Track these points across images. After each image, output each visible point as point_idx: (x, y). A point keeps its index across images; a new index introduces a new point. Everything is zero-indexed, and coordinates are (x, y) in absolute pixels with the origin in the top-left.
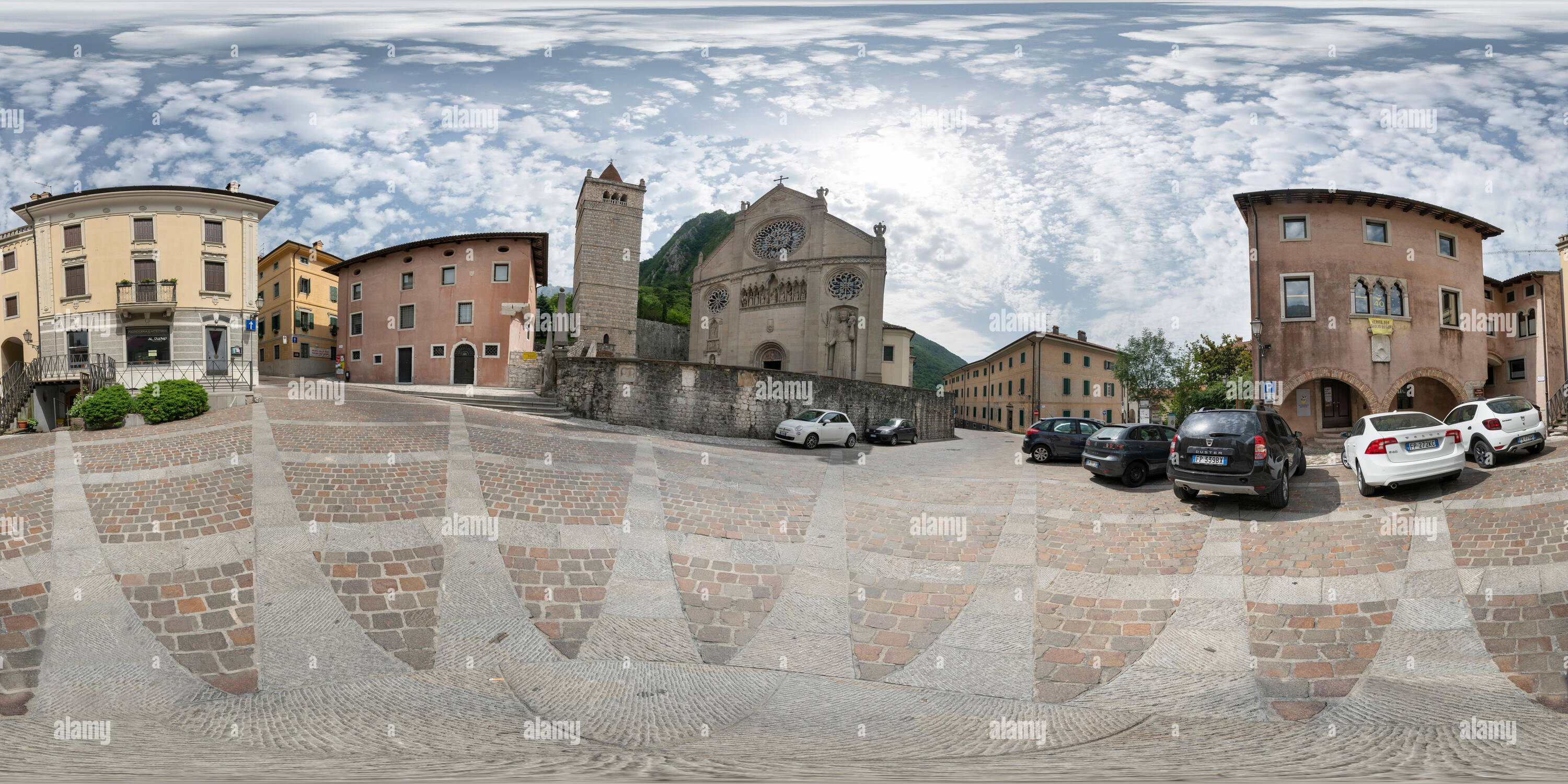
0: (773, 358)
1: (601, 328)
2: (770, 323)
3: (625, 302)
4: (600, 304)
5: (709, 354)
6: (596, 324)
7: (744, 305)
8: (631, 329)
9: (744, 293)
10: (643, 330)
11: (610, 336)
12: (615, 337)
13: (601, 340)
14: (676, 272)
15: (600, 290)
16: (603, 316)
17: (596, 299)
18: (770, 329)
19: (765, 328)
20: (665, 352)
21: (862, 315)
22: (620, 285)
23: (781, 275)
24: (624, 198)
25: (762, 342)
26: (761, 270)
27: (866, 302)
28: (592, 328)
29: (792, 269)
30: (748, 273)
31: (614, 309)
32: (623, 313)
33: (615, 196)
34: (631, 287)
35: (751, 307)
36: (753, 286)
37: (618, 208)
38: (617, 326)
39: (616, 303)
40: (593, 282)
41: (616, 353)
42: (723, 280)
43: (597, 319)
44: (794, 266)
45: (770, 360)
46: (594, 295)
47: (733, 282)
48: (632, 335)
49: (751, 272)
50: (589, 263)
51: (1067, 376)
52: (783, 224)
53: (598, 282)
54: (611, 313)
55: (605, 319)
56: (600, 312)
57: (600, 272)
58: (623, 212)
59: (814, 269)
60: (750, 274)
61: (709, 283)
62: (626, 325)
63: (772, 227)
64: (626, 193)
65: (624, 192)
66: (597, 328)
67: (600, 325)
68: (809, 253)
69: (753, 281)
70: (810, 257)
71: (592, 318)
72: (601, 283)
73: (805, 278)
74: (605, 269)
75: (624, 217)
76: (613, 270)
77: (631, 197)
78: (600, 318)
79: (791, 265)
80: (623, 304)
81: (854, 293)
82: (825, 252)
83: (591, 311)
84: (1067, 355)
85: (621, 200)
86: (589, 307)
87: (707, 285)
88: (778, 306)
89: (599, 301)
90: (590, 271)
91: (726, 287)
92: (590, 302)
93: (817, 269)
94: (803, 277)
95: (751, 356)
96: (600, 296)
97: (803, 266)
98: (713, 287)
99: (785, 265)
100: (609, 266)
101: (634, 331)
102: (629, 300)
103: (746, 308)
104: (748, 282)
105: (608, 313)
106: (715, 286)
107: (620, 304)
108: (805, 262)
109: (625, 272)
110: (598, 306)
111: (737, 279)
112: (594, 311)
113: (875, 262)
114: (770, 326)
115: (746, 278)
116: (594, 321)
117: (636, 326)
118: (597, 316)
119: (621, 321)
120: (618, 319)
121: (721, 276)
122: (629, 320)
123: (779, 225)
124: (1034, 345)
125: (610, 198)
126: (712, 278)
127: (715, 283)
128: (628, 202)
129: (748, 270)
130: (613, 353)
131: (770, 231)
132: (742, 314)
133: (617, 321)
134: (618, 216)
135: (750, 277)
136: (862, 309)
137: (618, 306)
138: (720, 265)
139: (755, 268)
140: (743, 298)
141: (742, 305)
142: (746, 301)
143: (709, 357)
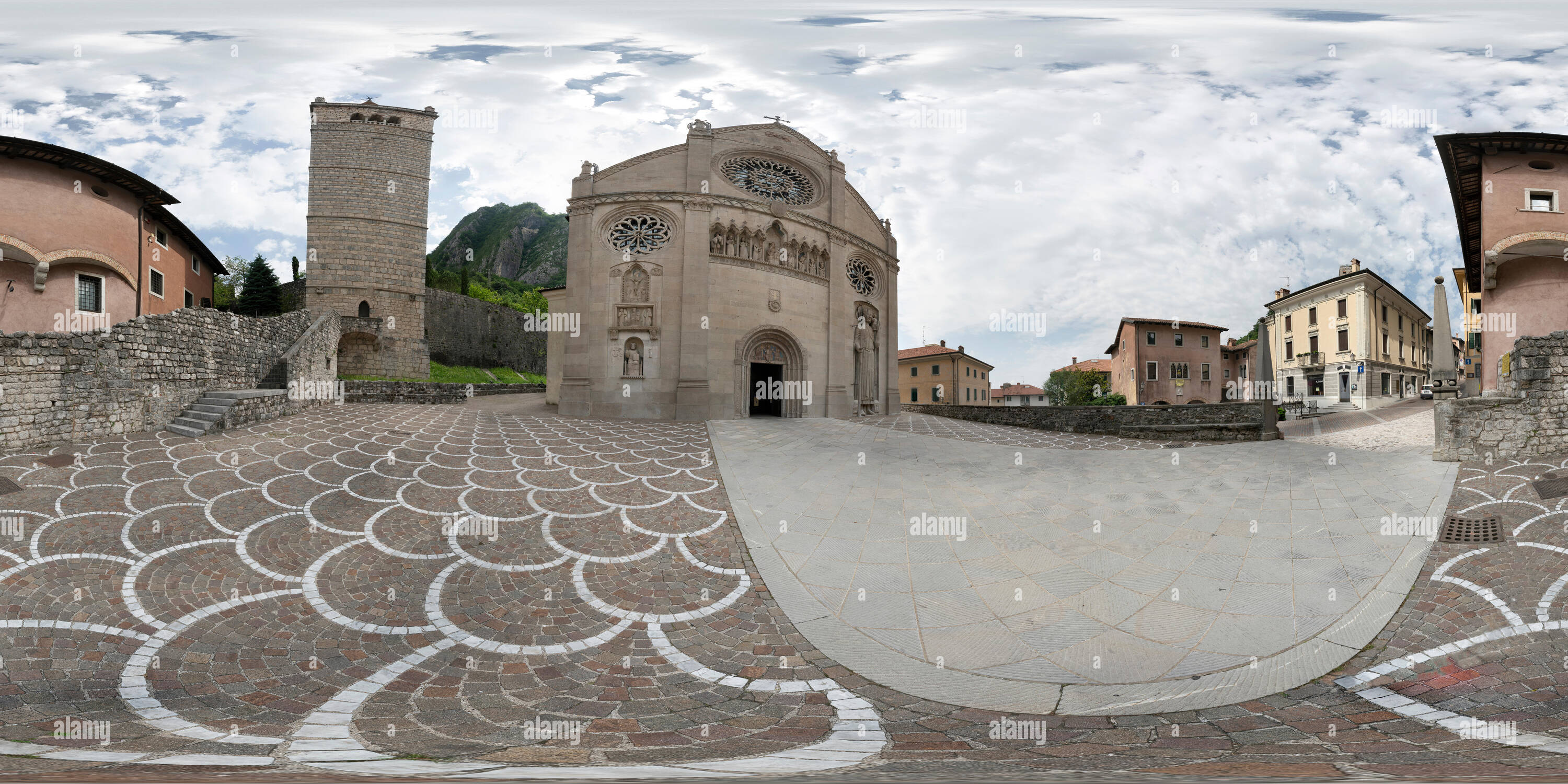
0: (770, 357)
1: (353, 290)
3: (402, 245)
4: (350, 248)
5: (624, 337)
6: (343, 284)
7: (717, 251)
8: (415, 291)
9: (716, 230)
10: (434, 304)
11: (371, 304)
12: (380, 304)
13: (354, 311)
15: (348, 225)
16: (356, 268)
17: (342, 239)
18: (774, 307)
19: (764, 304)
20: (469, 341)
21: (882, 320)
22: (392, 220)
23: (790, 228)
24: (394, 121)
25: (761, 326)
26: (756, 207)
27: (884, 305)
28: (334, 290)
29: (807, 228)
30: (728, 203)
31: (378, 257)
32: (398, 263)
33: (374, 118)
34: (413, 223)
35: (734, 259)
36: (739, 225)
37: (382, 128)
38: (386, 287)
39: (383, 246)
40: (335, 214)
41: (386, 338)
42: (662, 201)
43: (343, 273)
44: (811, 224)
45: (763, 362)
46: (338, 235)
47: (691, 207)
48: (417, 304)
49: (734, 203)
50: (325, 189)
51: (968, 386)
52: (779, 167)
53: (344, 215)
54: (373, 263)
55: (360, 273)
56: (349, 262)
57: (347, 201)
58: (393, 132)
59: (838, 242)
60: (732, 207)
61: (621, 200)
62: (404, 285)
63: (761, 163)
64: (398, 116)
65: (394, 114)
66: (344, 291)
67: (350, 284)
68: (830, 218)
69: (737, 218)
70: (833, 223)
71: (333, 272)
72: (351, 215)
73: (827, 248)
74: (358, 196)
75: (395, 137)
76: (374, 197)
77: (408, 119)
78: (348, 273)
79: (808, 221)
80: (397, 248)
81: (869, 289)
82: (847, 226)
83: (332, 261)
84: (968, 369)
85: (388, 121)
86: (327, 254)
87: (615, 203)
88: (786, 272)
89: (349, 243)
90: (328, 199)
91: (665, 213)
92: (328, 245)
93: (842, 243)
94: (824, 245)
95: (737, 349)
96: (350, 235)
97: (823, 231)
98: (629, 209)
99: (799, 219)
100: (367, 191)
101: (418, 299)
102: (410, 242)
103: (723, 258)
104: (726, 217)
105: (367, 263)
106: (636, 208)
107: (392, 247)
108: (828, 228)
109: (400, 200)
110: (346, 251)
111: (701, 205)
112: (337, 261)
113: (892, 264)
114: (775, 302)
115: (722, 209)
116: (338, 278)
117: (423, 292)
118: (344, 268)
119: (393, 277)
120: (387, 273)
121: (658, 193)
122: (410, 276)
123: (772, 165)
124: (953, 361)
125: (366, 120)
126: (632, 193)
127: (638, 201)
128: (402, 124)
129: (729, 199)
130: (377, 337)
131: (757, 166)
132: (712, 265)
133: (386, 276)
134: (383, 136)
135: (731, 211)
136: (882, 313)
137: (386, 251)
138: (649, 179)
139: (744, 201)
140: (716, 240)
141: (711, 249)
142: (722, 247)
143: (624, 343)
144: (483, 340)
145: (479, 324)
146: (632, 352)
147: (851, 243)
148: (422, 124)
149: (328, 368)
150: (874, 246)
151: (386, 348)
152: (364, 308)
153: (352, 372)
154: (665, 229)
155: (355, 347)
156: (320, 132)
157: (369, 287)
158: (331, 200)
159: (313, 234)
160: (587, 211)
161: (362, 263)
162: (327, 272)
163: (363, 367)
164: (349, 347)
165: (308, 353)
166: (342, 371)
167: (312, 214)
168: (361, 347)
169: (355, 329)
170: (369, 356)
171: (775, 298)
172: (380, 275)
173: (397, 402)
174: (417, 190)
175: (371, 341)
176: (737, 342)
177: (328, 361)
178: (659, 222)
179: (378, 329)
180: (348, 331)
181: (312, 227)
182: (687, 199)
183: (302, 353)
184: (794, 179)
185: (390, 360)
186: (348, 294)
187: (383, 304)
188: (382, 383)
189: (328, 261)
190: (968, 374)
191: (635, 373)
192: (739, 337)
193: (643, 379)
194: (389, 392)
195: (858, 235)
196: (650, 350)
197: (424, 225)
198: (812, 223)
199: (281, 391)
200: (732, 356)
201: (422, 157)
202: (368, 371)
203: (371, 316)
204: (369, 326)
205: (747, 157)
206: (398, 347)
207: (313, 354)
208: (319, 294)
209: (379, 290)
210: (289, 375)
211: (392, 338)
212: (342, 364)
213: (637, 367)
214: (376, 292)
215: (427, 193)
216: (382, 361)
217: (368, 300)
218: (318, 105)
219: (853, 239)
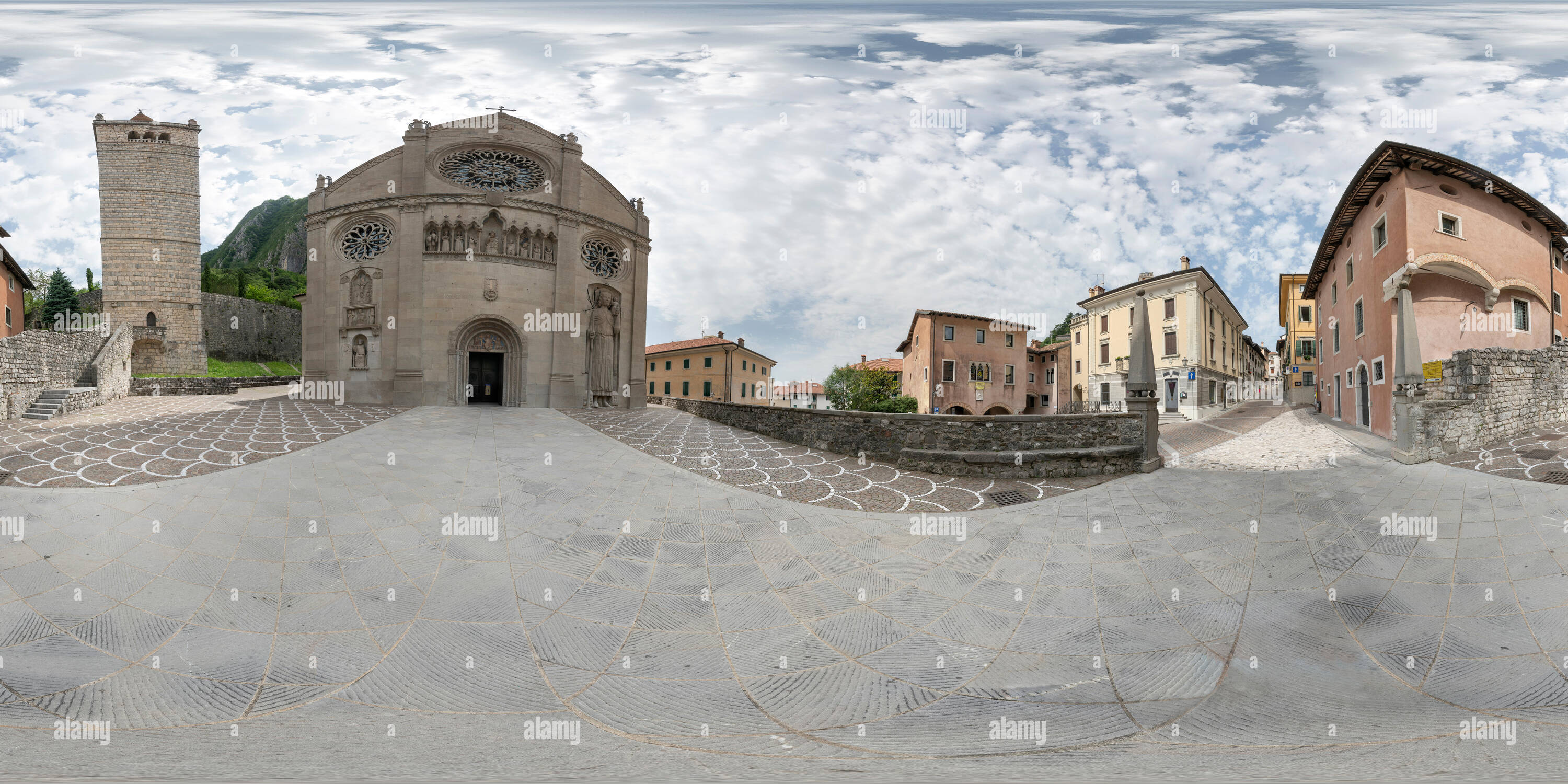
0: (489, 346)
1: (141, 303)
2: (491, 285)
3: (180, 261)
4: (138, 266)
5: (352, 335)
6: (133, 298)
7: (430, 249)
8: (193, 301)
9: (431, 228)
10: (212, 308)
11: (157, 314)
12: (166, 315)
13: (143, 322)
14: (244, 259)
15: (135, 245)
16: (143, 284)
17: (130, 258)
18: (490, 296)
19: (480, 293)
20: (246, 339)
21: (625, 305)
22: (170, 238)
23: (509, 216)
24: (164, 137)
25: (475, 316)
26: (469, 200)
27: (630, 288)
28: (126, 303)
29: (531, 213)
30: (441, 201)
31: (161, 273)
32: (178, 277)
33: (148, 136)
34: (189, 240)
35: (448, 254)
36: (452, 220)
37: (155, 146)
38: (169, 298)
39: (165, 263)
40: (123, 236)
41: (169, 342)
42: (381, 208)
43: (133, 288)
44: (535, 208)
45: (483, 350)
46: (126, 254)
47: (405, 210)
48: (195, 312)
49: (447, 199)
50: (114, 211)
51: (744, 381)
52: (503, 156)
53: (131, 236)
54: (157, 279)
55: (147, 288)
56: (137, 278)
57: (133, 222)
58: (165, 150)
59: (568, 223)
60: (446, 203)
61: (347, 211)
62: (184, 296)
63: (482, 155)
64: (168, 132)
65: (164, 130)
66: (134, 304)
67: (139, 298)
68: (559, 200)
69: (451, 213)
70: (563, 205)
71: (124, 288)
72: (137, 236)
73: (554, 230)
74: (141, 217)
75: (168, 156)
76: (155, 217)
77: (176, 135)
78: (138, 288)
79: (530, 206)
80: (176, 264)
81: (612, 272)
82: (582, 207)
83: (123, 278)
84: (745, 363)
85: (159, 139)
86: (119, 272)
87: (342, 215)
88: (504, 260)
89: (136, 262)
90: (117, 221)
91: (385, 220)
92: (120, 264)
93: (574, 225)
94: (551, 228)
95: (450, 340)
96: (137, 255)
97: (550, 214)
98: (355, 219)
99: (520, 205)
100: (148, 212)
101: (196, 307)
102: (187, 258)
103: (436, 254)
104: (438, 214)
105: (152, 279)
106: (360, 217)
107: (172, 264)
108: (556, 210)
109: (176, 219)
110: (135, 269)
111: (415, 206)
112: (127, 278)
113: (641, 243)
114: (491, 291)
115: (436, 207)
116: (129, 293)
117: (200, 301)
118: (133, 284)
119: (174, 290)
120: (169, 287)
121: (377, 201)
122: (189, 288)
123: (495, 155)
124: (727, 353)
125: (141, 137)
126: (355, 204)
127: (360, 211)
128: (173, 140)
129: (442, 196)
130: (162, 342)
131: (478, 158)
132: (426, 263)
133: (168, 289)
134: (157, 155)
135: (445, 208)
136: (626, 297)
137: (168, 267)
138: (370, 187)
139: (457, 196)
140: (430, 238)
141: (427, 248)
142: (437, 243)
143: (351, 340)
144: (259, 338)
145: (254, 323)
146: (359, 347)
147: (586, 223)
148: (188, 140)
149: (124, 369)
150: (616, 226)
151: (170, 350)
152: (151, 317)
153: (143, 371)
154: (387, 233)
155: (145, 351)
156: (105, 153)
157: (155, 300)
158: (119, 222)
159: (107, 255)
160: (321, 225)
161: (147, 279)
162: (120, 288)
163: (152, 367)
164: (140, 351)
165: (110, 359)
166: (135, 370)
167: (104, 236)
168: (150, 350)
169: (144, 336)
170: (157, 358)
171: (492, 287)
172: (163, 289)
173: (180, 394)
174: (190, 207)
175: (157, 345)
176: (451, 333)
177: (124, 364)
178: (382, 228)
179: (163, 335)
180: (139, 339)
181: (106, 248)
182: (402, 202)
183: (106, 360)
184: (521, 166)
185: (174, 360)
186: (138, 307)
187: (167, 314)
188: (168, 379)
189: (120, 278)
190: (744, 368)
191: (360, 365)
192: (453, 328)
193: (367, 370)
194: (173, 386)
195: (596, 215)
196: (373, 344)
197: (197, 241)
198: (540, 207)
199: (94, 388)
200: (445, 346)
201: (192, 175)
202: (156, 370)
203: (157, 325)
204: (155, 333)
205: (467, 150)
206: (180, 349)
207: (113, 359)
208: (113, 307)
209: (163, 302)
210: (98, 377)
211: (175, 342)
212: (134, 365)
213: (363, 359)
214: (161, 303)
215: (198, 210)
216: (167, 361)
217: (154, 311)
218: (99, 123)
219: (588, 219)
